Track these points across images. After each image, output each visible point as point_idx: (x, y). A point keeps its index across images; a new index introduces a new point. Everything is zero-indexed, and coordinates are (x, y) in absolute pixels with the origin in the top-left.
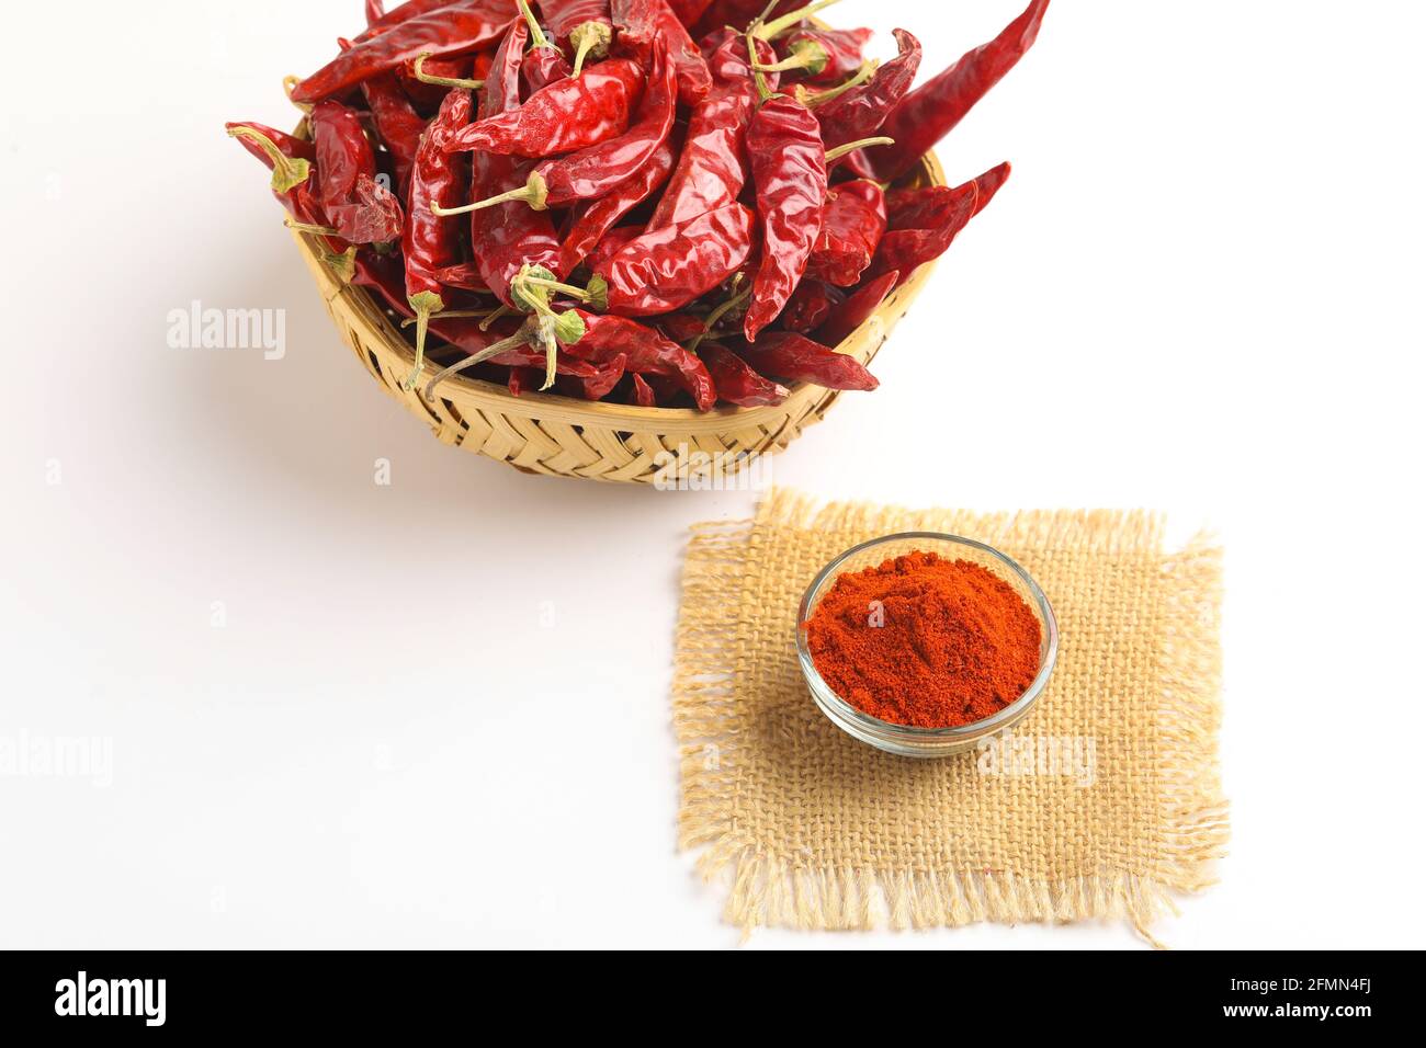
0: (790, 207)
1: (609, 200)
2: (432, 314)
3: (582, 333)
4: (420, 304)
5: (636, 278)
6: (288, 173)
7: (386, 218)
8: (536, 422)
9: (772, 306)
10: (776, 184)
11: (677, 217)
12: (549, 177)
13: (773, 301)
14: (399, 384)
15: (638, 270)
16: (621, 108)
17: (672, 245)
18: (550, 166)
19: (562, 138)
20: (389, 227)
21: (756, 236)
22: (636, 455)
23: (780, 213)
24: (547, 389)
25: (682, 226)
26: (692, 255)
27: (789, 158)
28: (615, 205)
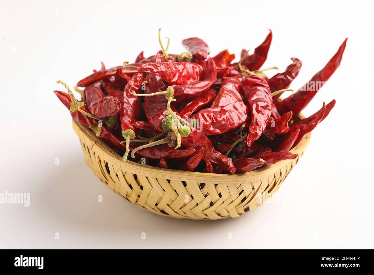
0: (261, 104)
1: (195, 102)
2: (131, 140)
3: (190, 132)
4: (127, 134)
5: (208, 118)
6: (76, 105)
7: (115, 103)
8: (169, 181)
9: (256, 134)
10: (255, 98)
11: (220, 105)
12: (174, 88)
13: (256, 133)
14: (117, 175)
15: (208, 115)
16: (198, 75)
17: (219, 112)
18: (174, 86)
19: (178, 78)
20: (116, 107)
21: (249, 112)
22: (206, 196)
23: (257, 105)
24: (178, 148)
25: (222, 107)
26: (227, 114)
27: (259, 90)
28: (197, 103)
